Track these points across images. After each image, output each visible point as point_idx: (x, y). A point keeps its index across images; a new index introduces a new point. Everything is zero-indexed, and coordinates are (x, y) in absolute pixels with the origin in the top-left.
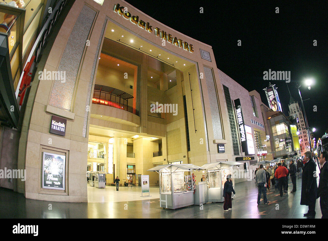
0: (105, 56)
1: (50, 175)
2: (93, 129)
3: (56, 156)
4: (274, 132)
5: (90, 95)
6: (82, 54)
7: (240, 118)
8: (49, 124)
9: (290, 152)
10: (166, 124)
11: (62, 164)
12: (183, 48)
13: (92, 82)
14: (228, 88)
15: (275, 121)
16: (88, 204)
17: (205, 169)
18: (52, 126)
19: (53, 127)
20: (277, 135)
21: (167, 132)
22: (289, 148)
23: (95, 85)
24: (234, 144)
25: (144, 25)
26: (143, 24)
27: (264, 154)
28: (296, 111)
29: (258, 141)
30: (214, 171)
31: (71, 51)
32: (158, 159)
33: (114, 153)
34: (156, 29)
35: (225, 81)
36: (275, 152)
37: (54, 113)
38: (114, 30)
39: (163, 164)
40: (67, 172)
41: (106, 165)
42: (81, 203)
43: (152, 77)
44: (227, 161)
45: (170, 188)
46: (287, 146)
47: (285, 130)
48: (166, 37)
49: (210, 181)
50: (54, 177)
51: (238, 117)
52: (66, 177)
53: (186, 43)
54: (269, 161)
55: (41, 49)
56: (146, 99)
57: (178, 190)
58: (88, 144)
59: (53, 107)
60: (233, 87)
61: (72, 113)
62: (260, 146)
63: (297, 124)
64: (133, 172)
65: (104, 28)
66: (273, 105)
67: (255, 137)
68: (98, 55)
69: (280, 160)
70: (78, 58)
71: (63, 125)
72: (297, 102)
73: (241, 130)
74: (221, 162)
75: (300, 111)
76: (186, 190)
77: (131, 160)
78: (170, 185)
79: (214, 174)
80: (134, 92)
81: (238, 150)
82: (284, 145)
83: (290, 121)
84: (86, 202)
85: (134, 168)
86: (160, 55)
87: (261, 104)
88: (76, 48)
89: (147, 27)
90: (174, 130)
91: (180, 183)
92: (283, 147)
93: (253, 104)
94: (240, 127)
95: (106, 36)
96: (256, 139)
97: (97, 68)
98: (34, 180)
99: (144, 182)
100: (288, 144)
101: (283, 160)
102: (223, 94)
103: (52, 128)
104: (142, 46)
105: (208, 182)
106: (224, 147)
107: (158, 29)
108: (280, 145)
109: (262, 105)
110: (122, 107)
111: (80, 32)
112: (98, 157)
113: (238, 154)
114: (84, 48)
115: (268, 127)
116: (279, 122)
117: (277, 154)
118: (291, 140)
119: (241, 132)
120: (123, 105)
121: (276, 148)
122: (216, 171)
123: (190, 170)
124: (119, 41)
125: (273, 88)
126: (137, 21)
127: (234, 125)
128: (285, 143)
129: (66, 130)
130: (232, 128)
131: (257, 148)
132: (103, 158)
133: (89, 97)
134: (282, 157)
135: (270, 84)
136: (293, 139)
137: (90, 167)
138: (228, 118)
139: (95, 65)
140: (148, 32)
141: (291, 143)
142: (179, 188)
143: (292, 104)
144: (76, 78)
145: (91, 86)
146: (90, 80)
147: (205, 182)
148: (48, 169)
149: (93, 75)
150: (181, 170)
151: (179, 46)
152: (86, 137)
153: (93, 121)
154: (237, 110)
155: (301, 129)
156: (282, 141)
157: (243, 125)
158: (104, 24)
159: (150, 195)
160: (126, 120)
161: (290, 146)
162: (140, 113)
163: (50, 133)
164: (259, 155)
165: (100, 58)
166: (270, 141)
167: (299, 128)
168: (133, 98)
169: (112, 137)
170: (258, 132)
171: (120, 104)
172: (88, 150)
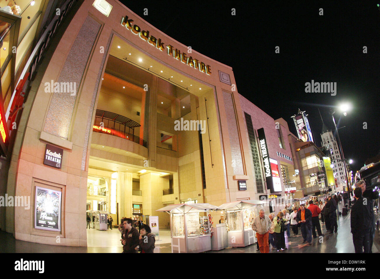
0: (109, 76)
1: (43, 213)
2: (93, 161)
3: (50, 191)
4: (304, 165)
5: (90, 121)
6: (83, 73)
7: (264, 150)
8: (43, 154)
9: (323, 187)
10: (178, 157)
11: (57, 201)
12: (199, 69)
13: (93, 107)
14: (250, 116)
15: (306, 153)
16: (88, 248)
17: (224, 209)
18: (46, 156)
19: (48, 157)
20: (308, 169)
21: (179, 167)
22: (322, 183)
23: (97, 110)
24: (257, 180)
25: (155, 42)
26: (153, 40)
27: (293, 191)
28: (330, 140)
29: (285, 176)
30: (234, 211)
31: (70, 70)
32: (168, 198)
33: (118, 190)
34: (169, 47)
35: (247, 108)
36: (306, 188)
37: (48, 141)
38: (120, 46)
39: (175, 204)
40: (64, 211)
41: (108, 204)
42: (80, 247)
43: (162, 103)
44: (250, 200)
45: (183, 230)
46: (320, 181)
47: (318, 163)
48: (180, 57)
49: (230, 223)
50: (48, 216)
51: (262, 148)
52: (62, 216)
53: (203, 64)
54: (299, 199)
55: (36, 66)
56: (155, 128)
57: (192, 233)
58: (87, 179)
59: (48, 134)
60: (256, 115)
61: (70, 142)
62: (287, 181)
63: (331, 156)
64: (139, 213)
65: (109, 43)
66: (302, 134)
67: (282, 171)
68: (101, 75)
69: (312, 198)
70: (78, 78)
71: (59, 156)
72: (331, 130)
73: (266, 164)
74: (243, 201)
75: (334, 141)
76: (201, 234)
77: (137, 199)
78: (182, 228)
79: (234, 215)
80: (141, 120)
81: (262, 187)
82: (316, 180)
83: (323, 153)
84: (85, 246)
85: (141, 207)
86: (172, 77)
87: (288, 134)
88: (76, 66)
89: (158, 44)
90: (187, 165)
91: (194, 226)
92: (315, 183)
93: (279, 134)
94: (264, 161)
95: (112, 53)
96: (283, 174)
97: (100, 90)
98: (25, 219)
99: (152, 224)
100: (321, 179)
101: (315, 198)
102: (245, 123)
103: (46, 158)
104: (152, 66)
105: (227, 224)
106: (246, 183)
107: (171, 47)
108: (312, 181)
109: (290, 135)
110: (128, 137)
111: (81, 48)
112: (99, 194)
113: (262, 192)
114: (86, 67)
115: (297, 160)
116: (310, 154)
117: (308, 191)
118: (324, 174)
119: (265, 166)
120: (129, 134)
121: (306, 184)
122: (237, 211)
123: (206, 210)
124: (126, 60)
125: (303, 115)
126: (147, 37)
127: (257, 158)
128: (317, 178)
129: (62, 161)
130: (255, 162)
131: (284, 184)
132: (105, 195)
133: (89, 124)
134: (314, 194)
135: (299, 111)
136: (326, 173)
137: (89, 206)
138: (251, 151)
139: (97, 87)
140: (159, 50)
141: (325, 178)
142: (194, 231)
143: (325, 133)
144: (76, 102)
145: (92, 111)
146: (91, 104)
147: (224, 224)
148: (41, 206)
149: (95, 98)
150: (196, 210)
151: (194, 67)
152: (85, 171)
153: (94, 152)
154: (260, 141)
155: (336, 161)
156: (313, 176)
157: (267, 158)
158: (109, 39)
159: (160, 240)
160: (132, 152)
161: (323, 181)
162: (148, 144)
163: (44, 164)
164: (286, 192)
165: (103, 79)
166: (299, 176)
167: (333, 161)
168: (140, 127)
169: (115, 172)
170: (285, 166)
171: (125, 133)
172: (88, 186)
